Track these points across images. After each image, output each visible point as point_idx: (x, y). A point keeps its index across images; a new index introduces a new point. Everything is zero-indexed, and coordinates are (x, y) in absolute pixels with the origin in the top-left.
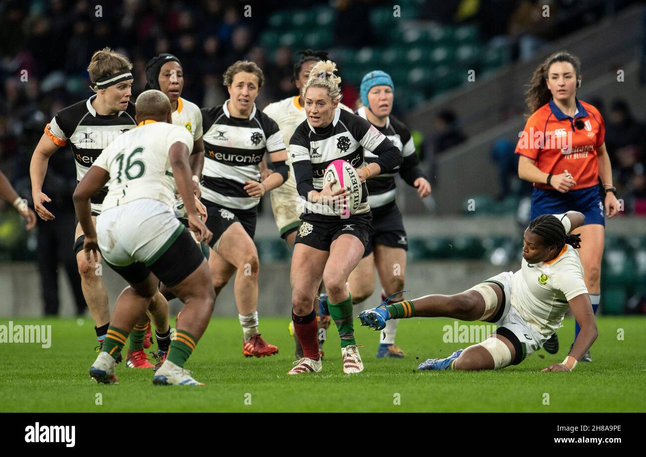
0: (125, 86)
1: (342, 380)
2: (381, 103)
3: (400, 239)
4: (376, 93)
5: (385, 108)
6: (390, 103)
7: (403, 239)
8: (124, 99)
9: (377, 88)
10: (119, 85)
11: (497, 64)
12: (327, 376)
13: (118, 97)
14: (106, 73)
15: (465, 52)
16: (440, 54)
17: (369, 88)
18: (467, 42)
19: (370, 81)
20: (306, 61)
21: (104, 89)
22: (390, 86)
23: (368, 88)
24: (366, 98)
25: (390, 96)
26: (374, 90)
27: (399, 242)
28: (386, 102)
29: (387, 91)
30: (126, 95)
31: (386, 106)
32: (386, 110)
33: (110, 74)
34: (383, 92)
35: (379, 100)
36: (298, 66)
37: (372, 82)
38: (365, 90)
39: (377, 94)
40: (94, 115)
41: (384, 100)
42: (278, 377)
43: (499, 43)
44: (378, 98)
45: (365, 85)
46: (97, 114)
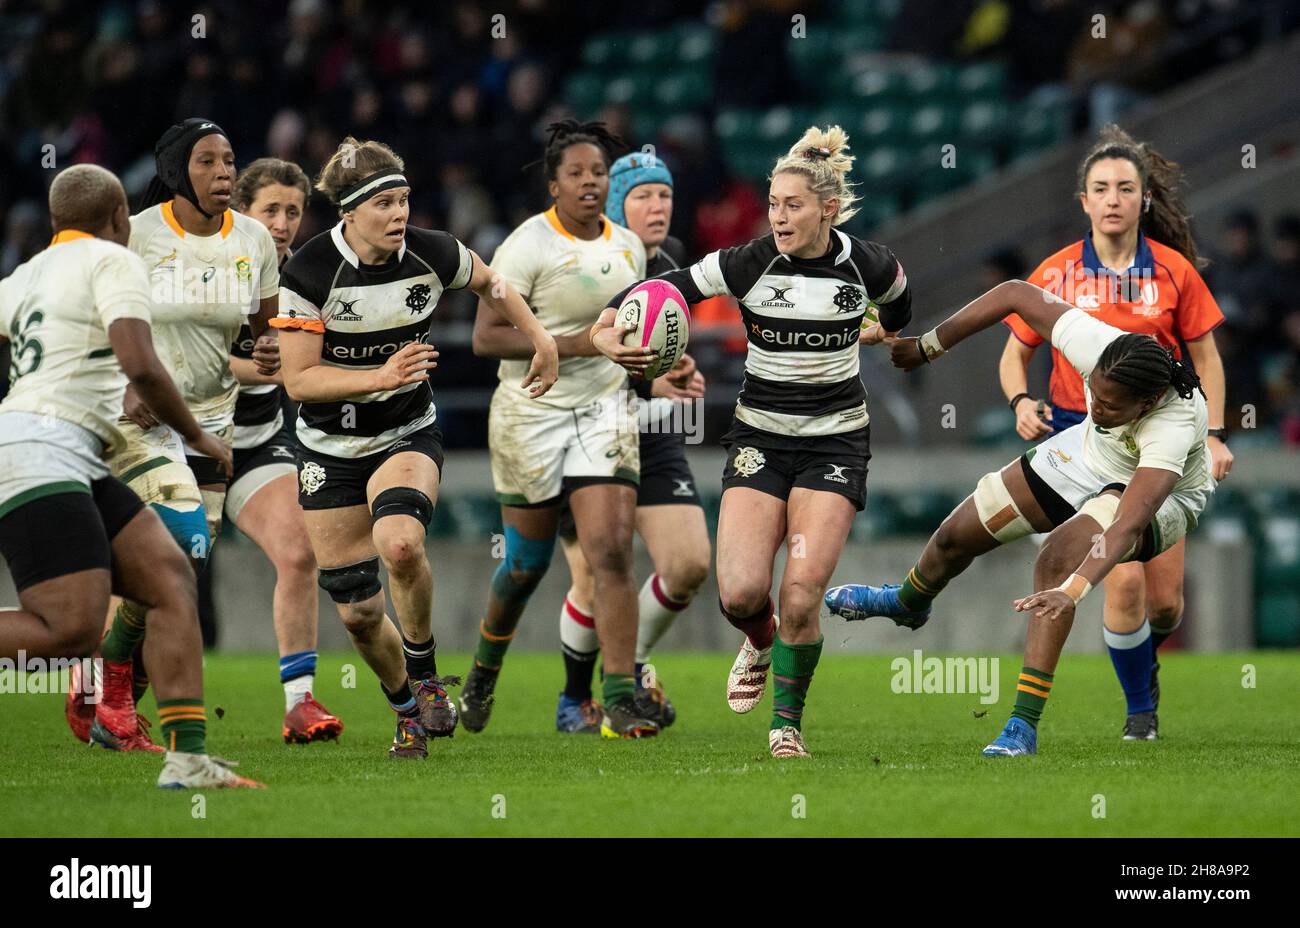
0: (388, 202)
1: (730, 779)
2: (652, 218)
3: (678, 486)
4: (642, 197)
5: (659, 228)
6: (665, 218)
7: (684, 485)
8: (392, 227)
9: (645, 187)
10: (377, 200)
11: (1044, 140)
12: (701, 771)
13: (378, 224)
14: (351, 180)
15: (980, 117)
16: (928, 120)
17: (628, 187)
18: (982, 95)
19: (629, 174)
20: (571, 143)
21: (351, 212)
22: (667, 184)
23: (623, 189)
24: (619, 207)
25: (668, 203)
26: (638, 191)
27: (676, 493)
28: (661, 217)
29: (663, 195)
30: (394, 218)
31: (661, 223)
32: (660, 232)
33: (357, 180)
34: (656, 196)
35: (649, 212)
36: (554, 153)
37: (635, 176)
38: (617, 191)
39: (645, 200)
40: (356, 264)
41: (658, 213)
42: (601, 772)
43: (1048, 97)
44: (645, 210)
45: (619, 181)
46: (360, 262)
